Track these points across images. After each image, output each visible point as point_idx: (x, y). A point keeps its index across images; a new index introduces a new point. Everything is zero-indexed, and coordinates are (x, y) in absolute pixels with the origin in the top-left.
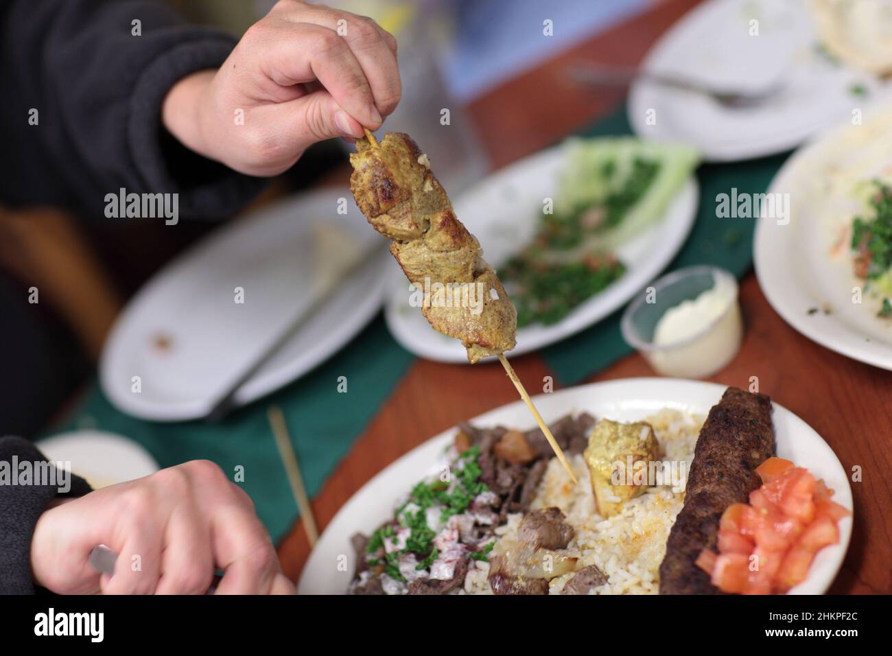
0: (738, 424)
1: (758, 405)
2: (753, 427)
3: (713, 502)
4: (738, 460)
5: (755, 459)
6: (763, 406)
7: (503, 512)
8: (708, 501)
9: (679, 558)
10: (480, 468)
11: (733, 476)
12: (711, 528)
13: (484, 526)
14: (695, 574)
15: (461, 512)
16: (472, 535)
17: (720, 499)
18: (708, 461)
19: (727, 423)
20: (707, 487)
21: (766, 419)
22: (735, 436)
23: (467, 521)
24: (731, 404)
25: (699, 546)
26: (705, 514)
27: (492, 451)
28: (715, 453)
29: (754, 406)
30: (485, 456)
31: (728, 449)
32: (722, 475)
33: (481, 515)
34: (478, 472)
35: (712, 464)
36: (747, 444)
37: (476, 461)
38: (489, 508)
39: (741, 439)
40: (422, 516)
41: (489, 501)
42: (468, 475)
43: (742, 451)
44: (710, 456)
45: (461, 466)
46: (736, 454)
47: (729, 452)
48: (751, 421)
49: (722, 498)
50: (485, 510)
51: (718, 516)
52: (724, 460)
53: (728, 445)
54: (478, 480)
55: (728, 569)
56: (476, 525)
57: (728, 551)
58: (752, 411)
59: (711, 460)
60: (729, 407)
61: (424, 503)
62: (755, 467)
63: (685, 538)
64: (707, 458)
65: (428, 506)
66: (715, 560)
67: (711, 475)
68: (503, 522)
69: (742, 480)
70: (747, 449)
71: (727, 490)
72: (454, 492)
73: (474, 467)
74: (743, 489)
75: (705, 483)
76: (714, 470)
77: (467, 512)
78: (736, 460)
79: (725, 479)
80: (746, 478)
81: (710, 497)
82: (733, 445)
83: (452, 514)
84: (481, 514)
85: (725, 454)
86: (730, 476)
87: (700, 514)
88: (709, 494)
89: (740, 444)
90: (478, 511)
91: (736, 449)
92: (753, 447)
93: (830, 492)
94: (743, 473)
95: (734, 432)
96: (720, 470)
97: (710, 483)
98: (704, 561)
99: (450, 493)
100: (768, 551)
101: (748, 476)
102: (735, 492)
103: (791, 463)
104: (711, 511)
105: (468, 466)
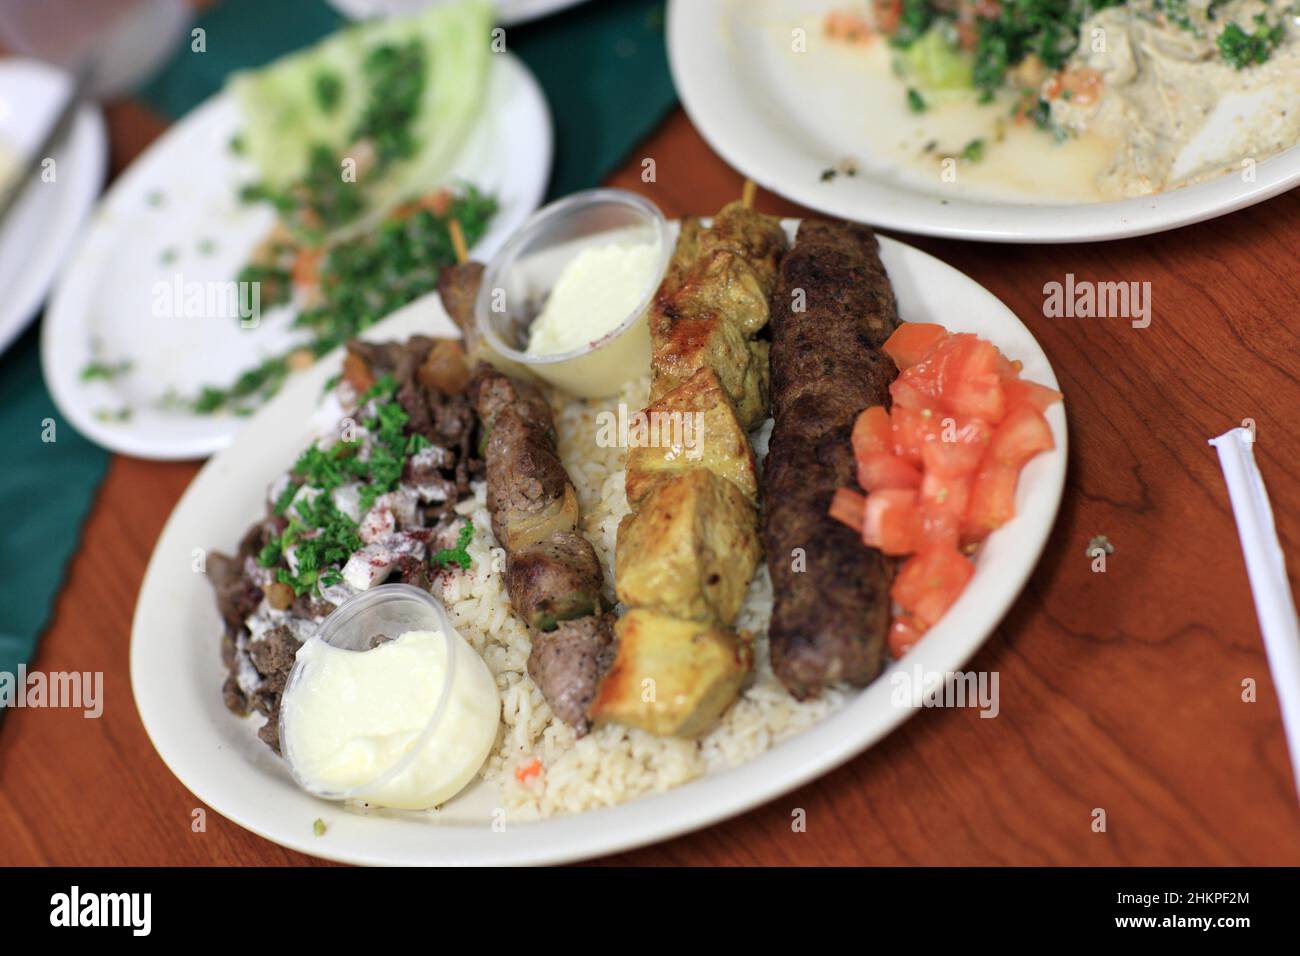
0: (835, 278)
1: (857, 243)
2: (860, 279)
3: (828, 409)
4: (851, 336)
5: (876, 331)
6: (867, 243)
7: (461, 478)
8: (819, 410)
9: (795, 509)
10: (404, 410)
11: (850, 363)
12: (838, 454)
13: (436, 504)
14: (829, 532)
15: (392, 488)
16: (417, 521)
17: (838, 404)
18: (800, 344)
19: (817, 279)
20: (809, 386)
21: (875, 264)
22: (836, 298)
23: (407, 499)
24: (815, 247)
25: (826, 486)
26: (819, 432)
27: (416, 378)
28: (811, 330)
29: (852, 244)
30: (409, 388)
31: (830, 320)
32: (830, 363)
33: (426, 487)
34: (404, 418)
35: (808, 347)
36: (858, 308)
37: (394, 399)
38: (437, 473)
39: (847, 300)
40: (326, 503)
41: (436, 462)
42: (387, 423)
43: (853, 320)
44: (802, 336)
45: (373, 409)
46: (845, 326)
47: (832, 324)
48: (855, 270)
49: (841, 402)
50: (433, 478)
51: (845, 432)
52: (828, 339)
53: (828, 314)
54: (407, 431)
55: (887, 517)
56: (421, 503)
57: (878, 488)
58: (850, 254)
59: (805, 342)
60: (813, 251)
61: (327, 483)
62: (881, 343)
63: (797, 476)
64: (799, 340)
65: (335, 485)
66: (863, 505)
67: (811, 366)
68: (465, 495)
69: (866, 367)
70: (860, 316)
71: (846, 388)
72: (372, 455)
73: (395, 409)
74: (872, 382)
75: (804, 380)
76: (816, 357)
77: (401, 486)
78: (847, 336)
79: (837, 369)
80: (872, 364)
81: (822, 403)
82: (836, 313)
83: (379, 494)
84: (427, 485)
85: (827, 329)
86: (844, 363)
87: (812, 434)
88: (818, 397)
89: (847, 309)
90: (421, 482)
91: (843, 318)
92: (870, 312)
93: (1016, 366)
94: (865, 356)
95: (832, 292)
96: (825, 356)
97: (814, 379)
98: (842, 508)
99: (363, 457)
100: (947, 478)
101: (874, 359)
102: (859, 387)
103: (941, 328)
104: (829, 426)
105: (385, 410)
